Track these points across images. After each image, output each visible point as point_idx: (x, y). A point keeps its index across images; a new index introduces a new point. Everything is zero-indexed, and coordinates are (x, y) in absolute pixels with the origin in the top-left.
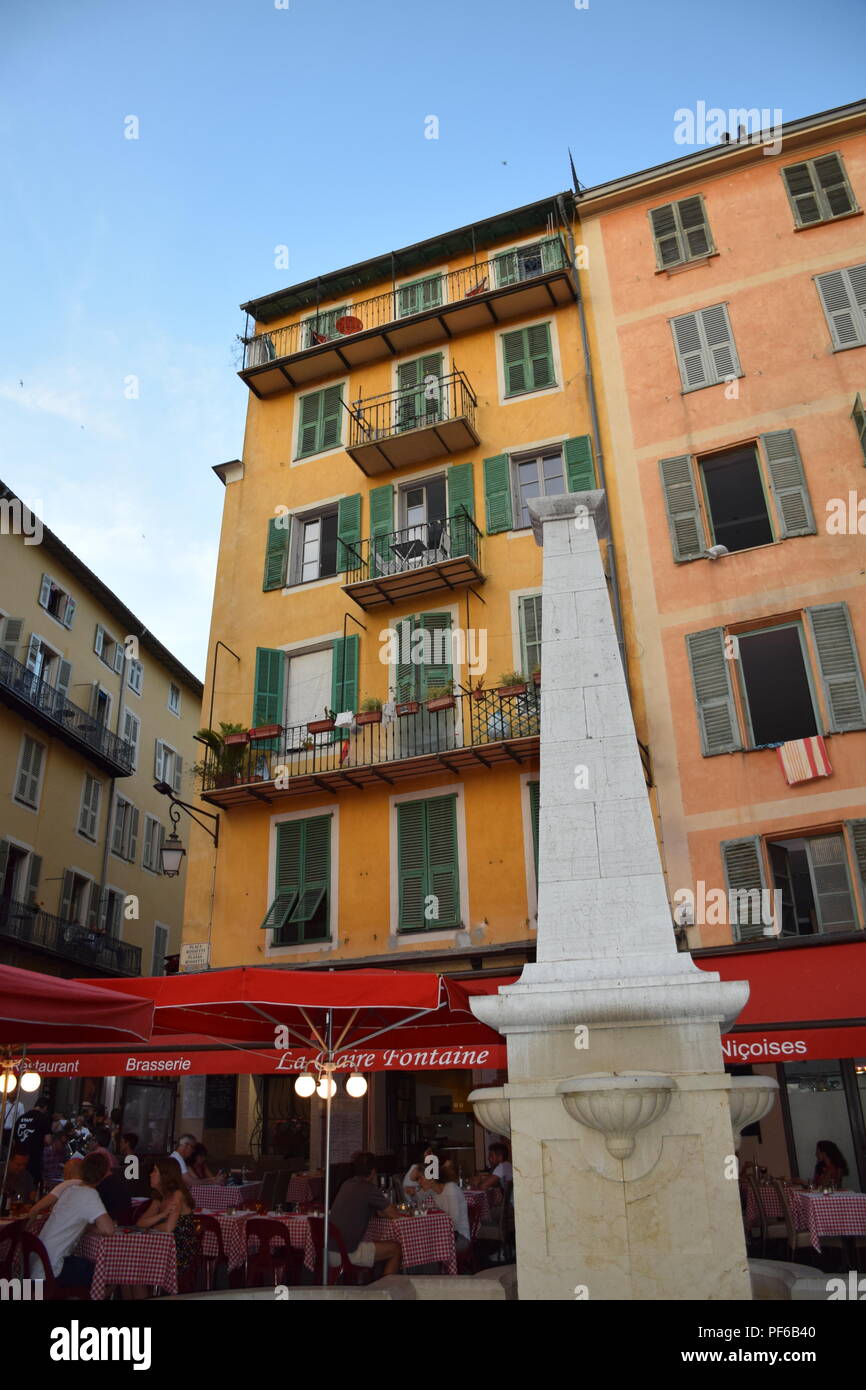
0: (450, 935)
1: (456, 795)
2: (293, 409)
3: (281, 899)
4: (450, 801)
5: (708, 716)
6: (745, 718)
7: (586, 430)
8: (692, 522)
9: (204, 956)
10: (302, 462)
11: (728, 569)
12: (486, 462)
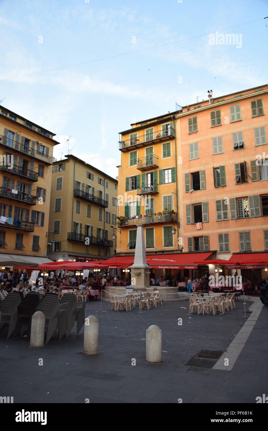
0: (153, 248)
1: (154, 228)
2: (128, 155)
3: (130, 242)
4: (153, 228)
5: (188, 218)
6: (193, 218)
7: (175, 166)
8: (188, 185)
9: (120, 250)
10: (130, 167)
11: (193, 194)
12: (159, 170)
